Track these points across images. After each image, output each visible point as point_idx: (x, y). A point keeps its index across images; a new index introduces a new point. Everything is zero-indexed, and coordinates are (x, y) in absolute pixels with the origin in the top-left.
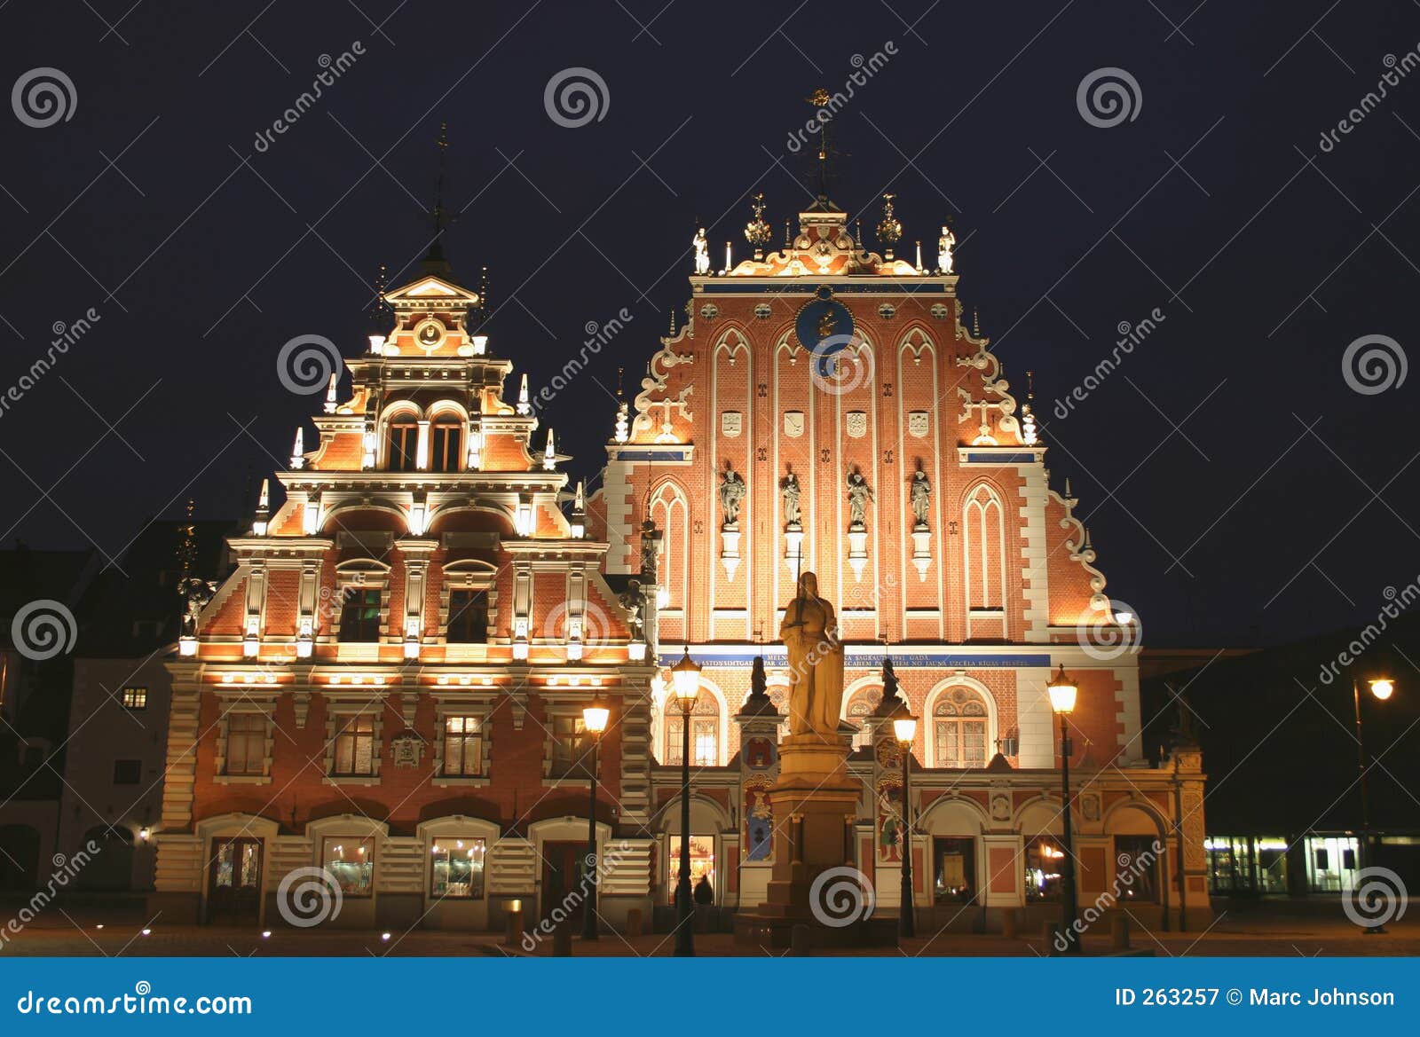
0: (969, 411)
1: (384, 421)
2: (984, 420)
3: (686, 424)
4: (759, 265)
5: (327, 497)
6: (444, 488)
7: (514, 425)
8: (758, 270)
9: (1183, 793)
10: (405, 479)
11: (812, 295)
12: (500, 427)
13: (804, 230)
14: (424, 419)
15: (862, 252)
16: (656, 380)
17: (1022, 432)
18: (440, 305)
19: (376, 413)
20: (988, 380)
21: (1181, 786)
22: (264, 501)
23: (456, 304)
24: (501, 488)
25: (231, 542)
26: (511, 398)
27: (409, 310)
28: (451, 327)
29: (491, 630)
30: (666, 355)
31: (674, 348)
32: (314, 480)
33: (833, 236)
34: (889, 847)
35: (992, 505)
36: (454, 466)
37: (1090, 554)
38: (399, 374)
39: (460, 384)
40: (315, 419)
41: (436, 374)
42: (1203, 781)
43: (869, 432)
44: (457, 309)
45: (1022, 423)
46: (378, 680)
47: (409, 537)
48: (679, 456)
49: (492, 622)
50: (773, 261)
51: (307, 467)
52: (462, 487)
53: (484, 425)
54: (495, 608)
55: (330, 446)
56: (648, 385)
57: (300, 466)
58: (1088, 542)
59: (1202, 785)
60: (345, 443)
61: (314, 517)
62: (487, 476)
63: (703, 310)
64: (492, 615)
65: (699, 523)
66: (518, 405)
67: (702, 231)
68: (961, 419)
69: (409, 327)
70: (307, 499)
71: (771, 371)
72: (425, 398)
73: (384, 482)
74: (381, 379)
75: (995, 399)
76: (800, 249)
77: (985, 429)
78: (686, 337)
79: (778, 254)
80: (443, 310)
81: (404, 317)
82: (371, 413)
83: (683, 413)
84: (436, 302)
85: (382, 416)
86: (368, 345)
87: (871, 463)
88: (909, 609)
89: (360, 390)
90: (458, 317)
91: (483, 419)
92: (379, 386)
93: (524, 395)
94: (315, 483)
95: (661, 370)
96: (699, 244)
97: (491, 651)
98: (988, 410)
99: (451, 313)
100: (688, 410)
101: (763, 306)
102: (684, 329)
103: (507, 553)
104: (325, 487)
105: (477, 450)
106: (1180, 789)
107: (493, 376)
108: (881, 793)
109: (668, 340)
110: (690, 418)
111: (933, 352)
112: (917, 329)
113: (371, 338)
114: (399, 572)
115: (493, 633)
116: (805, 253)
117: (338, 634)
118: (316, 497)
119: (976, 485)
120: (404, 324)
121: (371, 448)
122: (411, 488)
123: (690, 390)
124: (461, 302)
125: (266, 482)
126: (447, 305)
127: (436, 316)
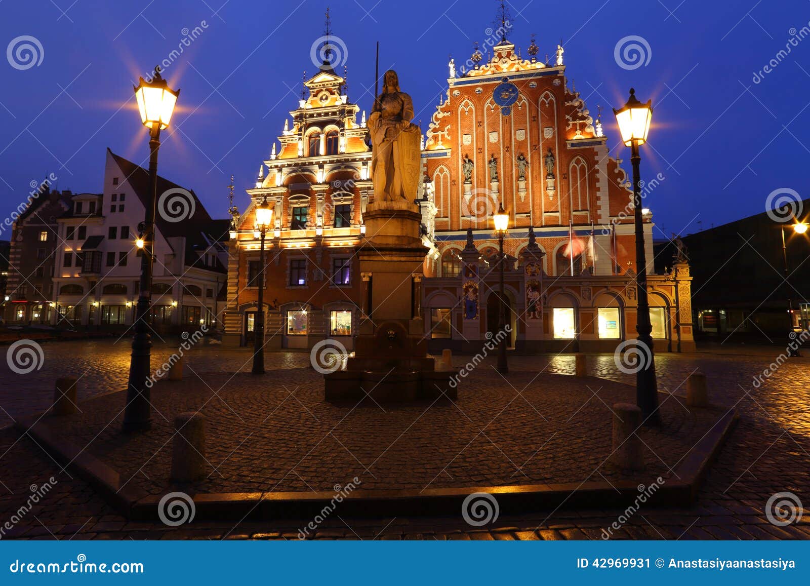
0: (571, 125)
1: (307, 136)
2: (578, 128)
3: (448, 141)
4: (477, 71)
5: (285, 170)
6: (331, 162)
7: (359, 132)
8: (476, 73)
9: (680, 286)
10: (315, 159)
11: (500, 81)
12: (354, 134)
13: (496, 54)
14: (323, 134)
15: (522, 61)
16: (435, 124)
17: (596, 132)
18: (327, 84)
19: (302, 133)
20: (580, 110)
21: (679, 282)
22: (261, 174)
23: (334, 83)
24: (354, 160)
25: (247, 191)
26: (358, 121)
27: (316, 88)
28: (332, 93)
29: (352, 221)
30: (439, 113)
31: (442, 110)
32: (279, 163)
33: (509, 55)
34: (532, 313)
35: (583, 165)
36: (335, 152)
37: (629, 184)
38: (311, 116)
39: (337, 117)
40: (278, 138)
41: (326, 114)
42: (691, 280)
43: (526, 138)
44: (335, 85)
45: (595, 128)
46: (306, 245)
47: (317, 184)
48: (445, 154)
49: (352, 218)
50: (483, 69)
51: (277, 159)
52: (338, 161)
53: (347, 134)
54: (353, 212)
55: (285, 149)
56: (432, 126)
57: (274, 158)
58: (628, 178)
59: (690, 282)
60: (291, 147)
61: (280, 179)
62: (348, 155)
63: (454, 93)
64: (352, 215)
65: (454, 181)
66: (361, 124)
67: (452, 60)
68: (568, 129)
69: (315, 96)
70: (277, 171)
71: (483, 116)
72: (322, 125)
73: (306, 161)
74: (304, 119)
75: (583, 118)
76: (494, 62)
77: (578, 132)
78: (447, 105)
79: (485, 66)
80: (329, 87)
81: (313, 92)
82: (300, 133)
83: (446, 136)
84: (325, 83)
85: (306, 134)
86: (299, 104)
87: (528, 151)
88: (545, 212)
89: (297, 124)
90: (335, 89)
91: (346, 131)
92: (303, 121)
93: (364, 119)
94: (279, 165)
95: (437, 119)
96: (451, 66)
97: (351, 230)
98: (580, 123)
99: (332, 88)
100: (448, 135)
101: (479, 89)
102: (446, 101)
103: (358, 188)
104: (283, 166)
105: (343, 145)
106: (678, 284)
107: (350, 112)
108: (527, 288)
109: (439, 107)
110: (449, 138)
111: (555, 102)
112: (547, 92)
113: (300, 102)
114: (313, 199)
115: (352, 223)
116: (496, 64)
117: (290, 227)
118: (280, 170)
119: (575, 157)
120: (314, 95)
121: (302, 147)
122: (317, 163)
123: (449, 126)
124: (336, 82)
125: (262, 166)
126: (331, 84)
127: (326, 90)
